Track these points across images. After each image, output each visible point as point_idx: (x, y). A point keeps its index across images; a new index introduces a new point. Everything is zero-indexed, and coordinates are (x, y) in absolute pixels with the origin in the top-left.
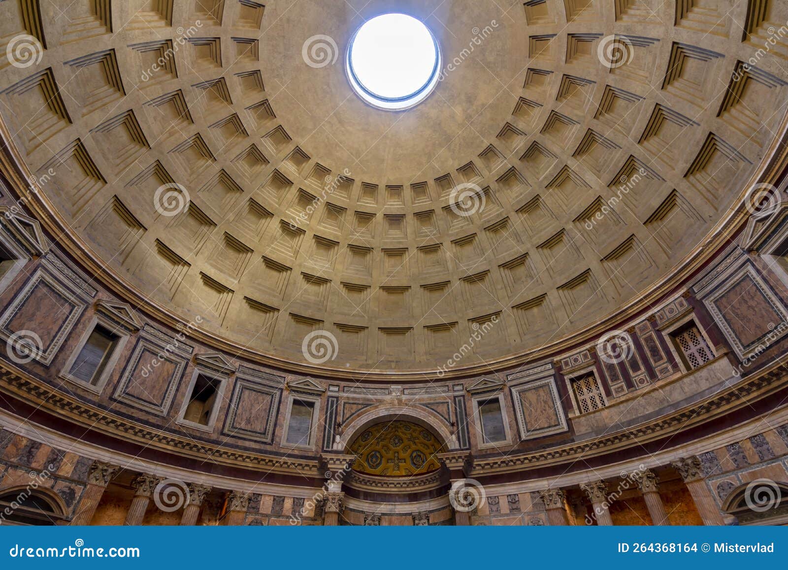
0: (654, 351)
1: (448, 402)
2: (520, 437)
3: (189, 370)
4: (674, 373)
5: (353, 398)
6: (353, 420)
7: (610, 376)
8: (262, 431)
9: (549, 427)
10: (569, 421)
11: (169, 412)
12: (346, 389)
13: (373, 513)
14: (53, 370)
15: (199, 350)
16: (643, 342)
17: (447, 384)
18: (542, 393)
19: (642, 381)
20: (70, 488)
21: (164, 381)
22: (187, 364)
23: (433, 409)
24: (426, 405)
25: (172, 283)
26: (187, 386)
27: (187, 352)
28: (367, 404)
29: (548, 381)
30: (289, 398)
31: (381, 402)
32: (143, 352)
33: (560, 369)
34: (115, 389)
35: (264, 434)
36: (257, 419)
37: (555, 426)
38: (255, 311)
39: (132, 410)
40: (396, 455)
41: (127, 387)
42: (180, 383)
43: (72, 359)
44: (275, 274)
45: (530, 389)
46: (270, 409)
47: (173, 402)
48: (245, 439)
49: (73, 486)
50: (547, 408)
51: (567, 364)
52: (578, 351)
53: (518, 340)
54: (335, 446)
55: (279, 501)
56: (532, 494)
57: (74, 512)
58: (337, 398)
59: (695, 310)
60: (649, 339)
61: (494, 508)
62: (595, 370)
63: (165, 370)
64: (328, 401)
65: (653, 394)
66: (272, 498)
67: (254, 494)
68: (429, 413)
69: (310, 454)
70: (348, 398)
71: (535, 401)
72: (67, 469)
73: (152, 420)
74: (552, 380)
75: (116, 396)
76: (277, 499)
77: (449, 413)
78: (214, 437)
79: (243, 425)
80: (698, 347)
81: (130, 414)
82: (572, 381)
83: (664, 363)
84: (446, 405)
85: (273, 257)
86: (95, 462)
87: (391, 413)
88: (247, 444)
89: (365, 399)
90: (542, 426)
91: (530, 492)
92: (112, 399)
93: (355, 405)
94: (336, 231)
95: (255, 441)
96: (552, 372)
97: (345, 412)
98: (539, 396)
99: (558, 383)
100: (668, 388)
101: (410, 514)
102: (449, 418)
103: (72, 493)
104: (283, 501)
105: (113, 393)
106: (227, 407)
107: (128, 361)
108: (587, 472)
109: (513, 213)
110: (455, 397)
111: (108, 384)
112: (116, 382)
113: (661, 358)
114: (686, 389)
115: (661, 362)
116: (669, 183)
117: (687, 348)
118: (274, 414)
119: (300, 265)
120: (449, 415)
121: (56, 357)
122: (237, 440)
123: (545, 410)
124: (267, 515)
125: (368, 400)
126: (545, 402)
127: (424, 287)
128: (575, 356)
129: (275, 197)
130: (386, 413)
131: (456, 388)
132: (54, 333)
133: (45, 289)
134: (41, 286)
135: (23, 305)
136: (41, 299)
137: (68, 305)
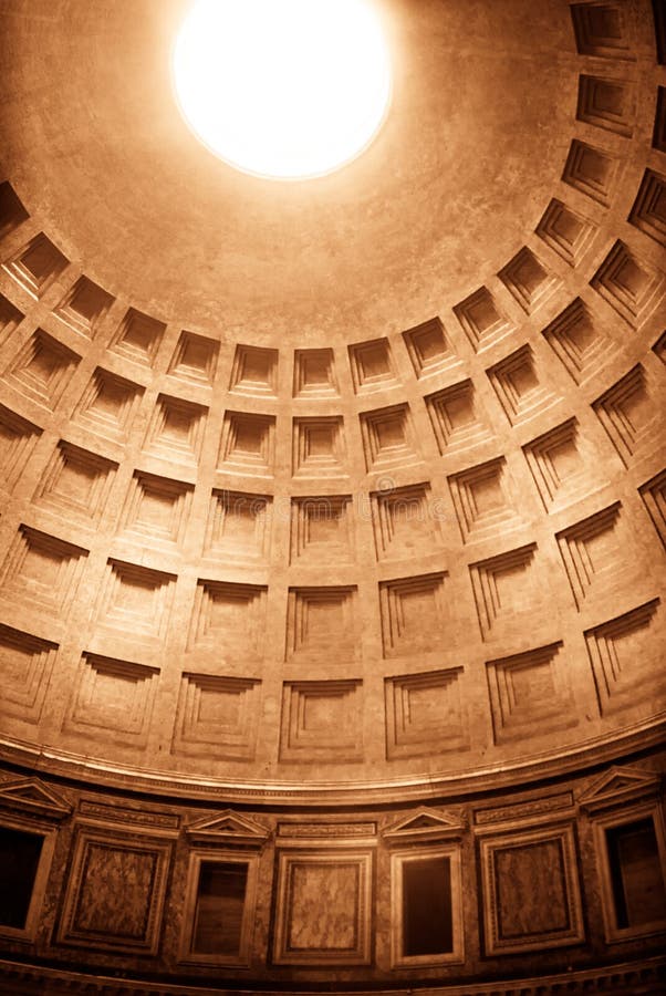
132: (560, 897)
133: (508, 856)
134: (500, 857)
135: (498, 898)
136: (513, 870)
137: (550, 847)
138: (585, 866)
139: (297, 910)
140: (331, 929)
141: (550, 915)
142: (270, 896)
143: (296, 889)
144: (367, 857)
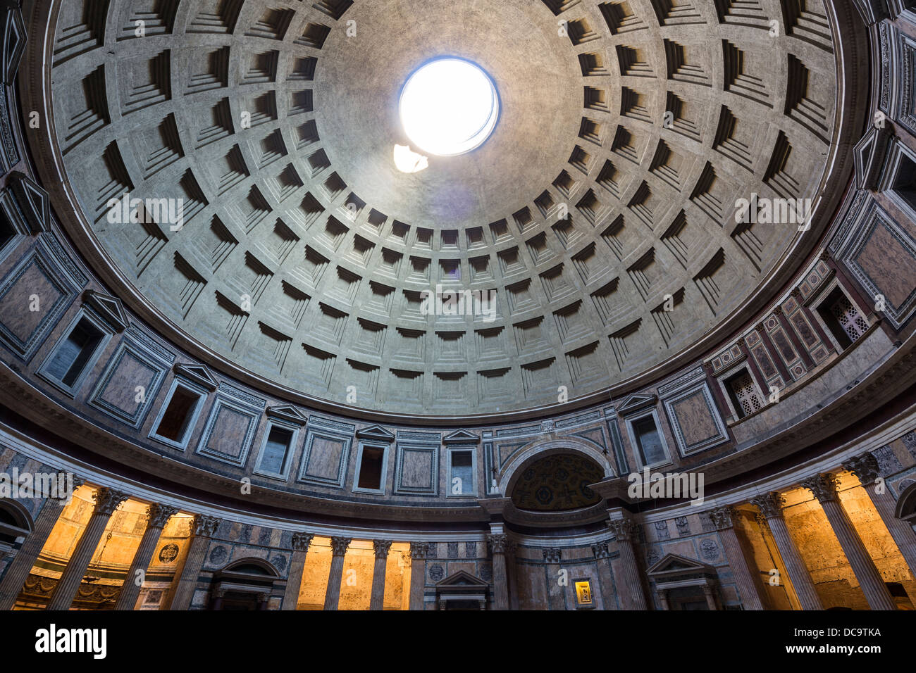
0: (805, 331)
1: (601, 428)
2: (679, 453)
3: (354, 445)
4: (830, 355)
5: (507, 440)
6: (510, 462)
7: (764, 370)
8: (428, 485)
9: (710, 438)
10: (728, 428)
11: (345, 484)
12: (498, 433)
13: (552, 548)
14: (247, 469)
15: (360, 426)
16: (792, 323)
17: (597, 409)
18: (696, 401)
19: (799, 371)
20: (281, 556)
21: (336, 459)
22: (352, 441)
23: (585, 438)
24: (580, 434)
25: (325, 375)
26: (355, 459)
27: (349, 430)
28: (521, 444)
29: (701, 387)
30: (447, 453)
31: (534, 439)
32: (313, 439)
33: (712, 370)
34: (298, 473)
35: (430, 488)
36: (422, 476)
37: (715, 436)
38: (403, 379)
39: (316, 488)
40: (566, 488)
41: (307, 470)
42: (349, 458)
43: (260, 459)
44: (412, 340)
45: (683, 399)
46: (432, 464)
47: (346, 475)
48: (414, 496)
49: (283, 553)
50: (705, 418)
51: (717, 364)
52: (727, 346)
53: (664, 347)
54: (492, 489)
55: (453, 546)
56: (701, 515)
57: (288, 573)
58: (492, 443)
59: (838, 273)
60: (798, 319)
61: (663, 533)
62: (748, 366)
63: (335, 448)
64: (484, 448)
65: (812, 385)
66: (447, 544)
67: (430, 542)
68: (583, 442)
69: (475, 500)
70: (502, 441)
71: (691, 412)
72: (275, 542)
73: (332, 492)
74: (705, 385)
75: (299, 479)
76: (451, 544)
77: (604, 439)
78: (387, 498)
79: (410, 484)
80: (856, 317)
81: (314, 491)
82: (726, 382)
83: (818, 345)
84: (599, 431)
85: (406, 326)
86: (295, 533)
87: (546, 448)
88: (416, 499)
89: (518, 439)
90: (702, 438)
91: (698, 513)
92: (296, 482)
93: (510, 447)
94: (457, 283)
95: (423, 496)
96: (704, 376)
97: (502, 455)
98: (694, 405)
99: (712, 387)
100: (826, 375)
101: (589, 545)
102: (605, 444)
103: (284, 559)
104: (457, 545)
105: (297, 477)
106: (393, 469)
107: (303, 450)
108: (755, 485)
109: (626, 209)
110: (607, 421)
111: (291, 471)
112: (297, 468)
113: (814, 340)
114: (846, 374)
115: (815, 344)
116: (772, 125)
117: (845, 321)
118: (436, 469)
119: (433, 326)
120: (604, 442)
121: (247, 459)
122: (406, 497)
123: (702, 420)
124: (445, 560)
125: (522, 439)
126: (702, 411)
127: (557, 313)
128: (725, 354)
129: (391, 271)
130: (540, 450)
131: (608, 412)
132: (241, 442)
133: (226, 411)
134: (223, 409)
135: (213, 428)
136: (225, 419)
137: (246, 418)
138: (258, 435)
139: (115, 378)
140: (127, 399)
141: (233, 448)
142: (106, 361)
143: (120, 365)
144: (163, 371)
